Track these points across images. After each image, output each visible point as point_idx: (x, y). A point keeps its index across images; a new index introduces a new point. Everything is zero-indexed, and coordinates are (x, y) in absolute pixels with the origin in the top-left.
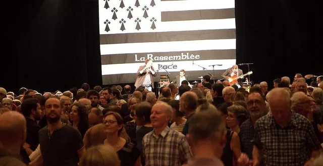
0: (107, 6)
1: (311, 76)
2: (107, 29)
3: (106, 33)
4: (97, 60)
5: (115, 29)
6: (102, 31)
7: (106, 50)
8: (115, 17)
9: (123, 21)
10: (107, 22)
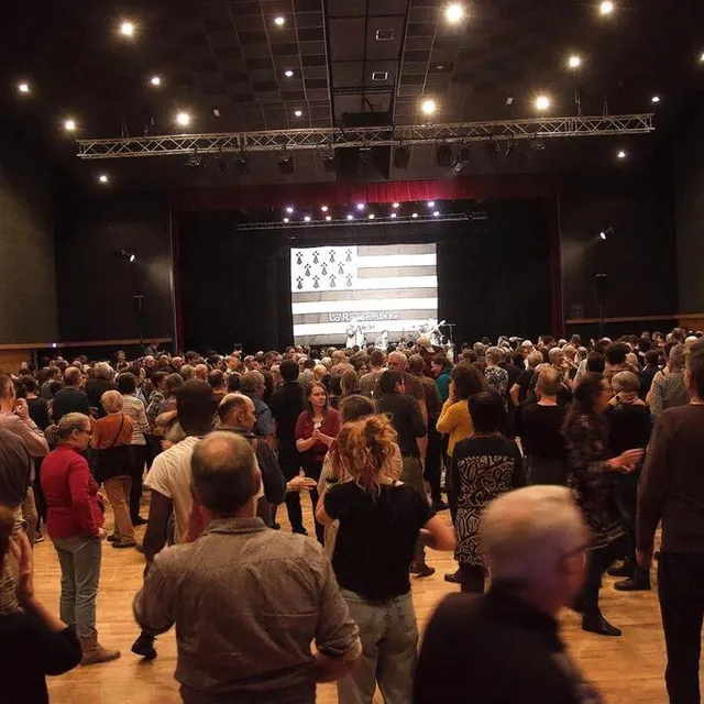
0: (299, 262)
1: (516, 338)
2: (300, 286)
3: (298, 290)
4: (287, 320)
5: (308, 286)
6: (294, 289)
7: (297, 308)
8: (308, 274)
9: (316, 279)
10: (300, 279)
